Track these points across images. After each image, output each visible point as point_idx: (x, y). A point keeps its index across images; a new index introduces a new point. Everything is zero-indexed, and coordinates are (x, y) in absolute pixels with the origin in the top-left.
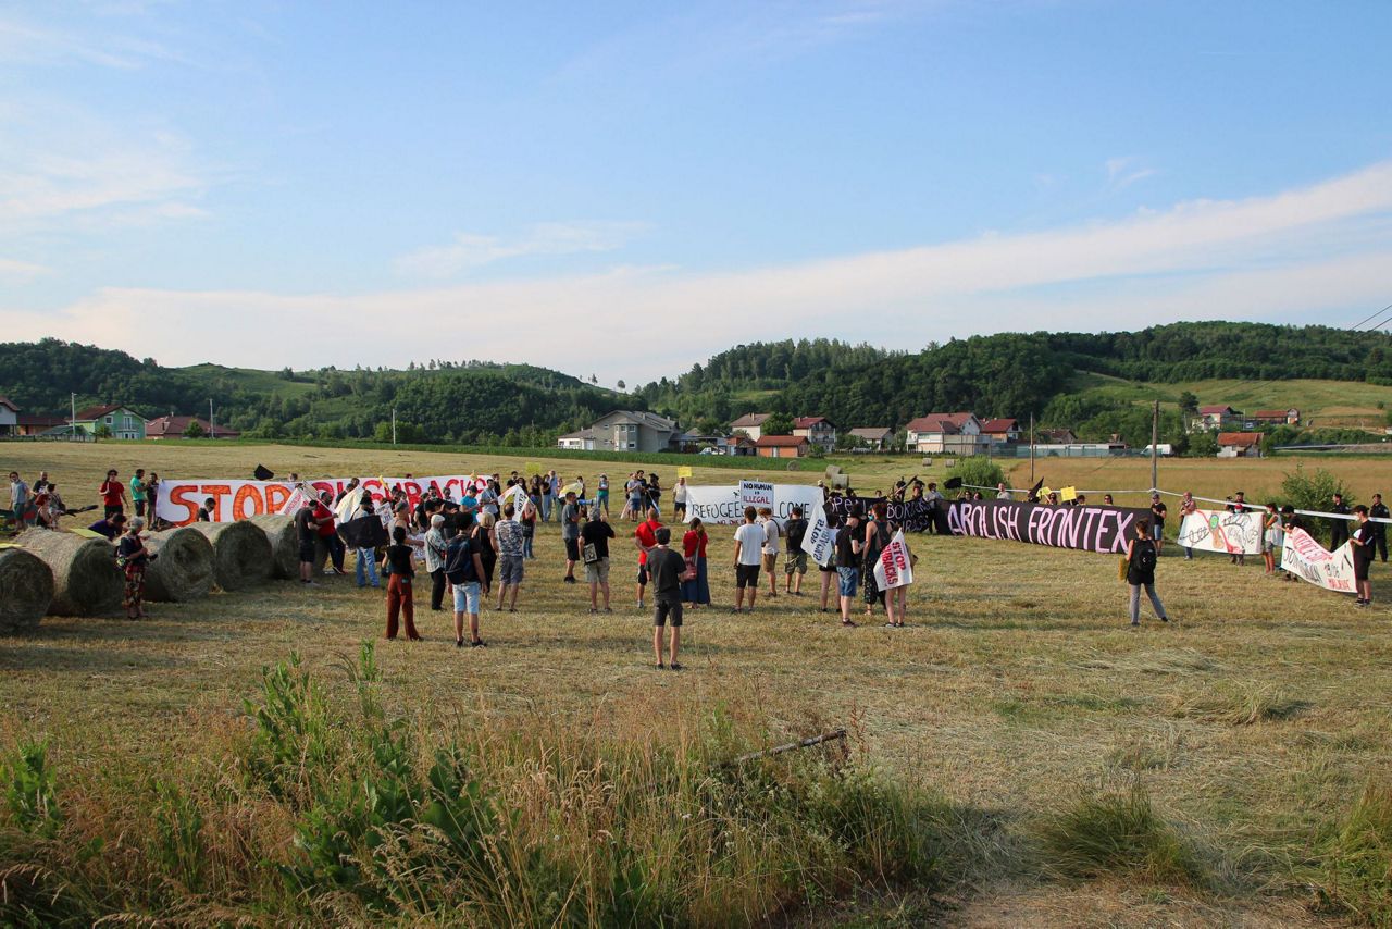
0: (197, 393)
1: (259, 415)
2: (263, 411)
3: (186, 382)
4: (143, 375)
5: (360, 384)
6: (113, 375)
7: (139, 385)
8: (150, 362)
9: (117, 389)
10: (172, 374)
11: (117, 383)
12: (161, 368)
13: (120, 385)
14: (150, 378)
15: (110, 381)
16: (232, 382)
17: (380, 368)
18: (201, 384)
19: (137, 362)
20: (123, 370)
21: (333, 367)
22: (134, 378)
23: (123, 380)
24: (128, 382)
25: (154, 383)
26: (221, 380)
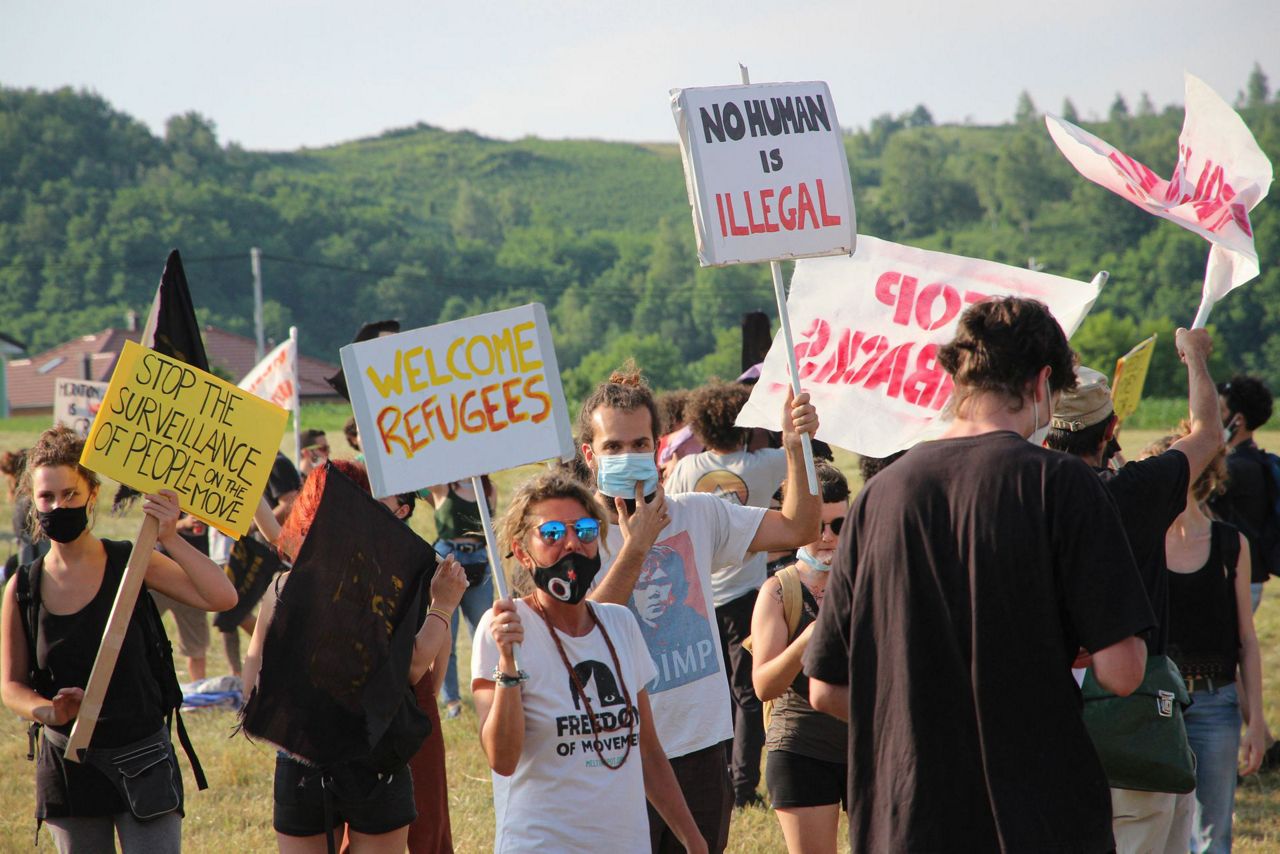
0: (363, 246)
1: (602, 327)
2: (619, 310)
3: (322, 204)
4: (160, 184)
5: (1017, 174)
6: (47, 187)
7: (142, 226)
8: (192, 130)
9: (60, 245)
10: (275, 175)
11: (59, 221)
12: (235, 150)
13: (74, 225)
14: (184, 194)
15: (34, 215)
16: (504, 197)
17: (1120, 106)
18: (380, 212)
19: (143, 131)
20: (81, 168)
21: (922, 115)
22: (123, 200)
23: (81, 208)
24: (102, 212)
25: (200, 215)
26: (465, 189)
